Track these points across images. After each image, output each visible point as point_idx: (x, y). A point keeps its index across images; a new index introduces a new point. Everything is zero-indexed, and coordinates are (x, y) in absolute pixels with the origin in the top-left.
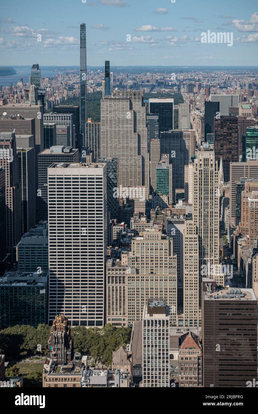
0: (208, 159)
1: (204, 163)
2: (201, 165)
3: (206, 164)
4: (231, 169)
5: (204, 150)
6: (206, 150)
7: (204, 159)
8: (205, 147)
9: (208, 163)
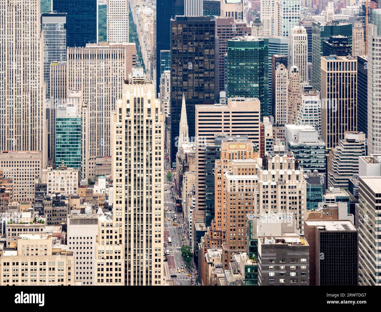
0: (142, 99)
1: (135, 106)
2: (128, 110)
3: (139, 109)
4: (197, 118)
5: (135, 83)
6: (139, 82)
7: (135, 98)
8: (136, 76)
9: (142, 106)
